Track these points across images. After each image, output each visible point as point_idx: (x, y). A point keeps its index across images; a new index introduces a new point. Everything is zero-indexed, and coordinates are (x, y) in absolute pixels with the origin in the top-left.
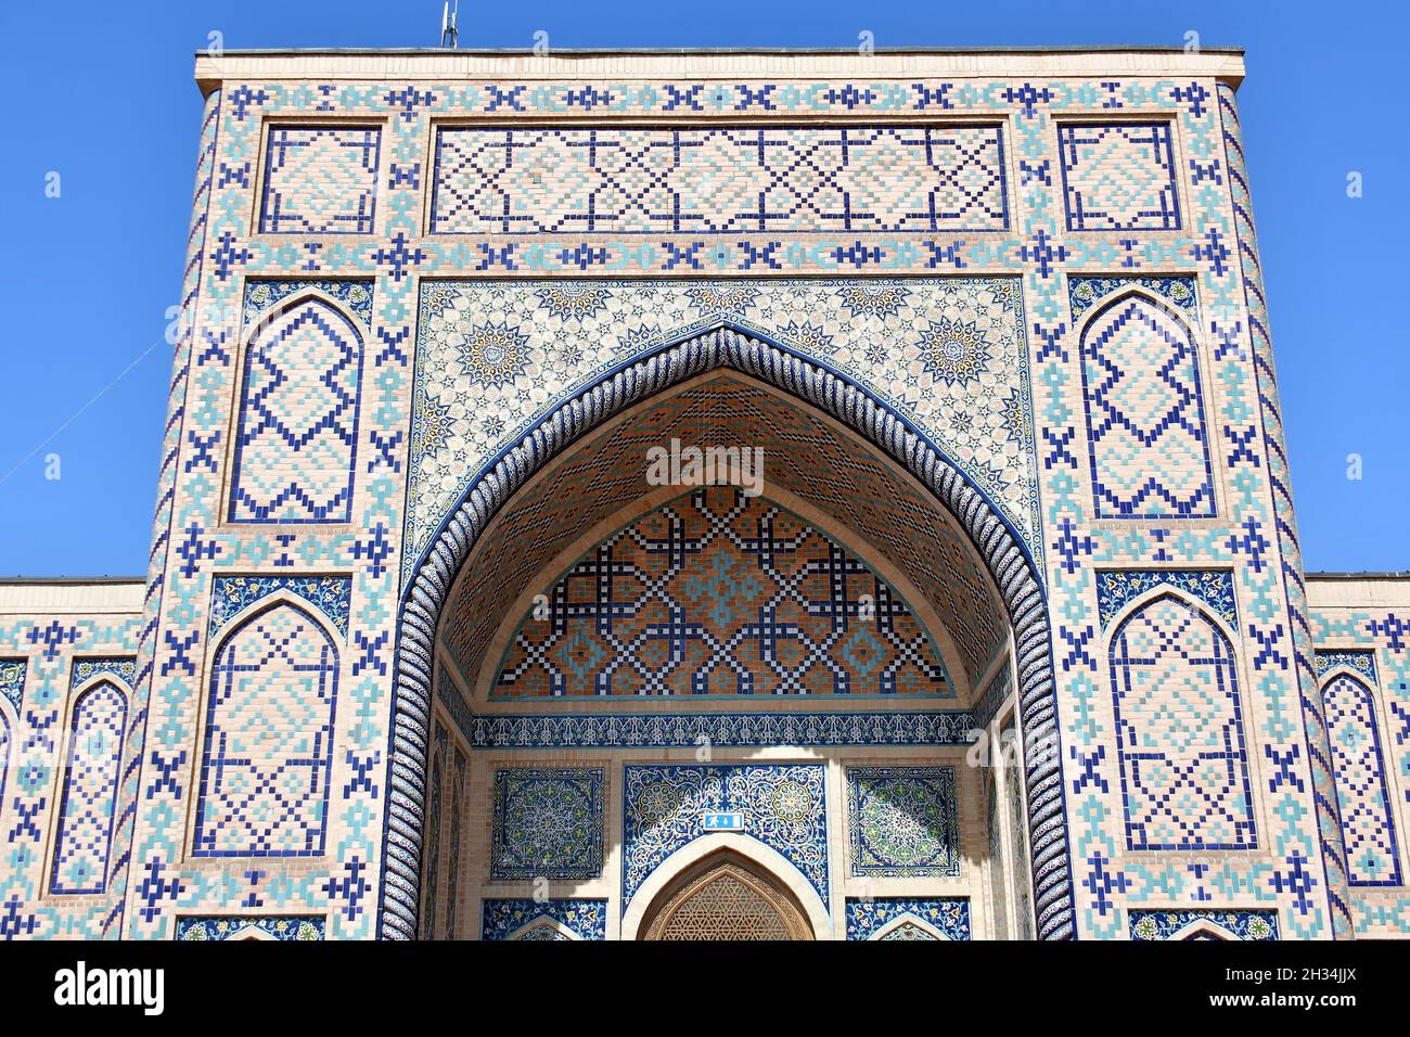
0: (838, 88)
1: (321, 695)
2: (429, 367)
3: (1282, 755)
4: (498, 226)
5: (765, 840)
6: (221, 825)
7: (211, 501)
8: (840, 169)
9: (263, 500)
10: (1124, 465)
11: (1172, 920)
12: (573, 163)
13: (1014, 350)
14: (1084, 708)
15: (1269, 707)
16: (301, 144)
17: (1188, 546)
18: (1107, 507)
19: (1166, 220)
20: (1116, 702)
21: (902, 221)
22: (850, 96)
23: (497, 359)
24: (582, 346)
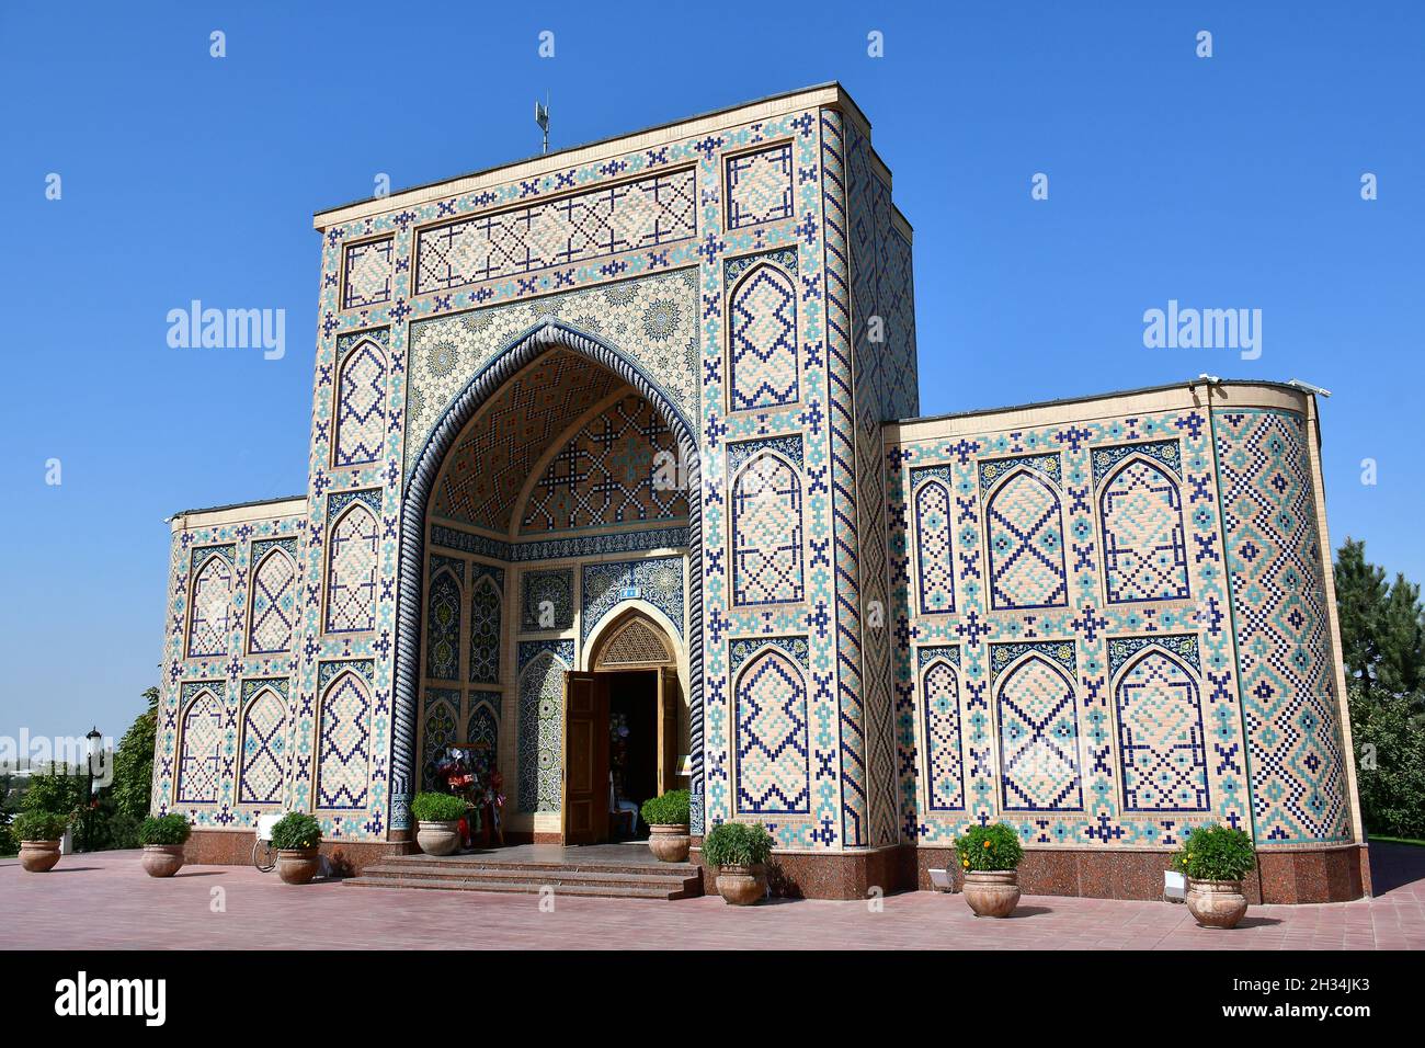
0: (607, 163)
1: (373, 550)
2: (414, 371)
3: (819, 545)
4: (445, 284)
6: (336, 618)
7: (326, 457)
8: (610, 215)
9: (349, 453)
10: (751, 376)
11: (754, 644)
12: (480, 239)
13: (692, 313)
14: (714, 527)
15: (814, 517)
16: (361, 255)
17: (777, 423)
18: (739, 403)
19: (785, 211)
20: (734, 521)
21: (640, 242)
22: (613, 168)
23: (444, 361)
24: (482, 347)
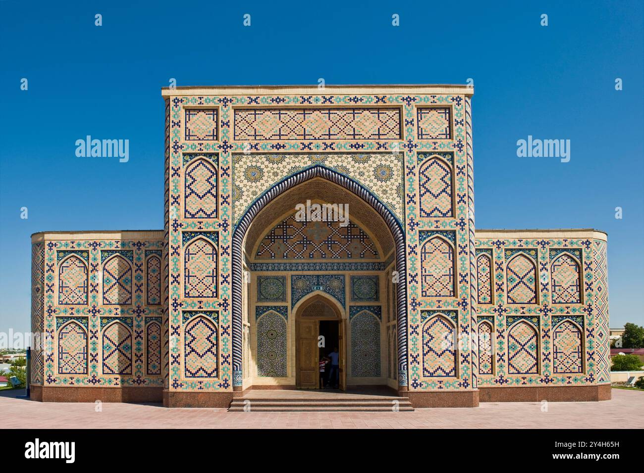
1: (213, 260)
2: (236, 177)
3: (464, 275)
4: (253, 138)
5: (328, 293)
6: (190, 291)
8: (352, 121)
9: (193, 212)
10: (429, 203)
11: (432, 312)
12: (274, 119)
13: (400, 173)
14: (413, 264)
15: (461, 264)
16: (194, 114)
17: (444, 224)
18: (423, 214)
19: (446, 136)
20: (422, 263)
21: (370, 136)
22: (356, 100)
23: (254, 174)
24: (278, 171)
